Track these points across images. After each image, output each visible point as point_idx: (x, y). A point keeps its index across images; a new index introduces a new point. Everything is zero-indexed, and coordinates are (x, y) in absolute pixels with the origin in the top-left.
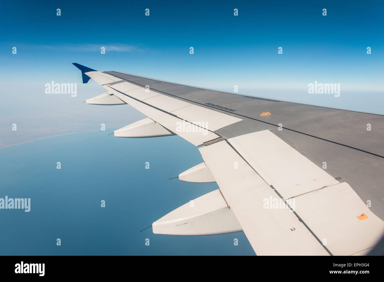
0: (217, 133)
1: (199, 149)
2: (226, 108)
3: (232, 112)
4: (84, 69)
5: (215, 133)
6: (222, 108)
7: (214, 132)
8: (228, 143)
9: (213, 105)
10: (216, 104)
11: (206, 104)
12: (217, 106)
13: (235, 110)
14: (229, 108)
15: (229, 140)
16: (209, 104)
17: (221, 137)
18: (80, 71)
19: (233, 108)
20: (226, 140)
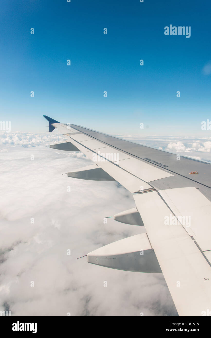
0: (150, 184)
1: (133, 195)
2: (160, 164)
3: (165, 168)
4: (51, 121)
5: (149, 184)
6: (157, 164)
7: (147, 183)
8: (158, 193)
9: (150, 160)
10: (152, 159)
11: (144, 158)
12: (153, 161)
13: (167, 167)
14: (163, 164)
15: (160, 192)
16: (147, 159)
17: (153, 188)
18: (48, 122)
19: (166, 165)
20: (157, 191)
